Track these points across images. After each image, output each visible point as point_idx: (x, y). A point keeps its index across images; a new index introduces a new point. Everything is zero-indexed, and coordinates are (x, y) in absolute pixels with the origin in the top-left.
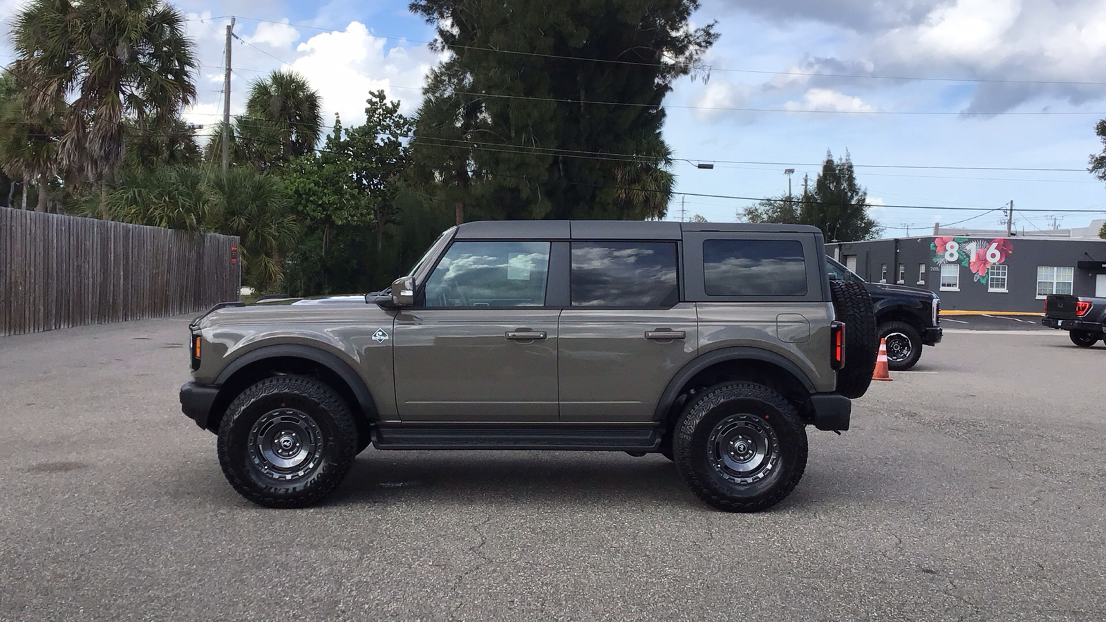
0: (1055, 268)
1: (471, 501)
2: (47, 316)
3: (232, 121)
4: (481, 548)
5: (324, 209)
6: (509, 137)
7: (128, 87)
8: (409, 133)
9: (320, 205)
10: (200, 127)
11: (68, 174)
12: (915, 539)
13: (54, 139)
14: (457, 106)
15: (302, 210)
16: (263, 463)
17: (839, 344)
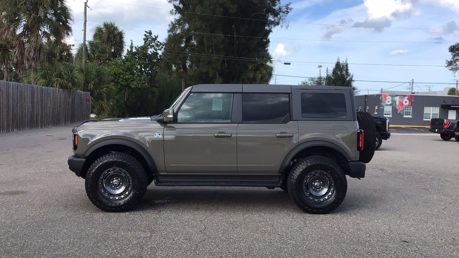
0: (432, 107)
1: (198, 209)
2: (8, 126)
3: (87, 43)
4: (205, 231)
5: (126, 81)
6: (204, 51)
7: (43, 28)
8: (162, 49)
9: (125, 79)
10: (73, 45)
11: (16, 65)
12: (396, 227)
13: (11, 50)
14: (182, 37)
15: (117, 81)
16: (106, 192)
17: (361, 139)
